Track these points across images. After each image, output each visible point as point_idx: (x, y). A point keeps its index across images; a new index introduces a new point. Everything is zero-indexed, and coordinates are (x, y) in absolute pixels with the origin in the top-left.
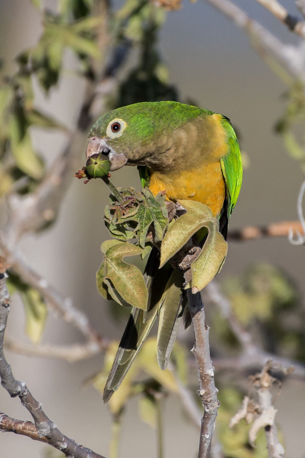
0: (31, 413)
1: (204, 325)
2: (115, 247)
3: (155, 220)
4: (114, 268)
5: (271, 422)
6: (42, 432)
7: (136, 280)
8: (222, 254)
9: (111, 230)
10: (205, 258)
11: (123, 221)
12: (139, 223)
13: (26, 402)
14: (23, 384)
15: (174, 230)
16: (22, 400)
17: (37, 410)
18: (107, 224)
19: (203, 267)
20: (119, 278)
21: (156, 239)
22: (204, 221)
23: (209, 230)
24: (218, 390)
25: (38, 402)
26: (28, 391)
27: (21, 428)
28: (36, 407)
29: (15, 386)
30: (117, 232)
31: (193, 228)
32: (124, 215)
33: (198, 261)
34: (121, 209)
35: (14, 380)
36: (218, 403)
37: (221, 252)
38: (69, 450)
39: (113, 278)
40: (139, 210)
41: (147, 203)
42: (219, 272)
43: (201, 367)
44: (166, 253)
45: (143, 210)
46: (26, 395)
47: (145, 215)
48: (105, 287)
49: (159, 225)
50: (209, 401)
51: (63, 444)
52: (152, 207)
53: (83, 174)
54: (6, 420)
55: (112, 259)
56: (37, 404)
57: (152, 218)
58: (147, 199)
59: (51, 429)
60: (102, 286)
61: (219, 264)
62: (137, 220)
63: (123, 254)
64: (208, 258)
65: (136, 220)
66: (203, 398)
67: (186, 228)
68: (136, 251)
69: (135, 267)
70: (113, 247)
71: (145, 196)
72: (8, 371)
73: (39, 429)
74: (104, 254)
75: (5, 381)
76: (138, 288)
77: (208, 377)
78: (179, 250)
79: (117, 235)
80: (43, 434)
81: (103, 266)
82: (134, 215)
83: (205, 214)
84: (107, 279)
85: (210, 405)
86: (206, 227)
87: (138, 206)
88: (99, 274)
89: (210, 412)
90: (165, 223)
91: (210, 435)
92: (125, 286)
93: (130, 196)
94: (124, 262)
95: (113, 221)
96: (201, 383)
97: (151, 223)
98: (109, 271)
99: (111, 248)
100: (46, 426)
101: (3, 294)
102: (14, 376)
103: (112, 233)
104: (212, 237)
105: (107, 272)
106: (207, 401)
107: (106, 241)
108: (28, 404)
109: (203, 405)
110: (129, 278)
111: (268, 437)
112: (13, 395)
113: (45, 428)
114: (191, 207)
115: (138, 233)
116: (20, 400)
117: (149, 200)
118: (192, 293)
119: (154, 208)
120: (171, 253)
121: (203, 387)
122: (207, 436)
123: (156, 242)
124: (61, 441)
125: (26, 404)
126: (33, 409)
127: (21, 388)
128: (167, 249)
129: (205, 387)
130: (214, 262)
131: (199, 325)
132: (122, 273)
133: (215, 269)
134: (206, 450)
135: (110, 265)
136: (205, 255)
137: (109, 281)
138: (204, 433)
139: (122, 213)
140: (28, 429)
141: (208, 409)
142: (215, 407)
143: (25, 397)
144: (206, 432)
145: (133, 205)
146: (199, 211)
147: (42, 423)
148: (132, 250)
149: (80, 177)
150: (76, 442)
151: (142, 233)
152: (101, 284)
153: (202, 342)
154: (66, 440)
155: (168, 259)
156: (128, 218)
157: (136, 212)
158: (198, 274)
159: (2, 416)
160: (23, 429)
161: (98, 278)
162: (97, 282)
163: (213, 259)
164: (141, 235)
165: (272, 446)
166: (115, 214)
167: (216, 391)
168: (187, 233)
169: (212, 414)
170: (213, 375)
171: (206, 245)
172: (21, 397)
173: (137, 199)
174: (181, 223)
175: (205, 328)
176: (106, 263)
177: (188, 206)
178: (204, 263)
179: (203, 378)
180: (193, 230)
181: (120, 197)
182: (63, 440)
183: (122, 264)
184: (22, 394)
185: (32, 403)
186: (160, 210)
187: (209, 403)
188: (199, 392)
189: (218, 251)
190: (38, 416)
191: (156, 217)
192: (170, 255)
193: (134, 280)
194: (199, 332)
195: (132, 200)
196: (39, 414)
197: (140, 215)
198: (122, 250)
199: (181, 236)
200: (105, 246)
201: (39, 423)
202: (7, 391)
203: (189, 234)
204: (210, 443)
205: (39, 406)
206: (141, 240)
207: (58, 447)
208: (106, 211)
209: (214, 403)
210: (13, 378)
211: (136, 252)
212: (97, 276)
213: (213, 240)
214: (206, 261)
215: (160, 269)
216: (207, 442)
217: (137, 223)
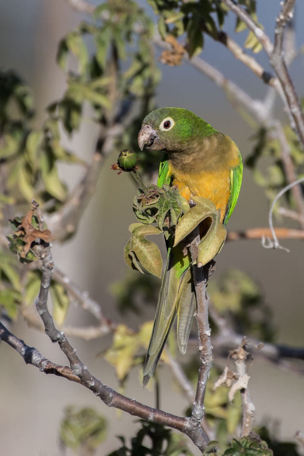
0: (67, 356)
1: (205, 296)
2: (140, 228)
3: (171, 208)
4: (138, 243)
5: (245, 386)
6: (76, 372)
7: (154, 254)
8: (222, 238)
9: (137, 215)
10: (209, 240)
11: (147, 207)
12: (159, 209)
13: (64, 347)
14: (62, 333)
15: (186, 218)
16: (61, 345)
17: (72, 355)
18: (135, 210)
19: (207, 248)
20: (141, 252)
21: (172, 224)
22: (209, 213)
23: (213, 219)
24: (213, 348)
25: (73, 349)
26: (66, 339)
27: (61, 371)
28: (72, 352)
29: (55, 334)
30: (141, 217)
31: (201, 217)
32: (148, 203)
33: (203, 243)
34: (146, 199)
35: (55, 328)
36: (212, 357)
37: (221, 237)
38: (96, 387)
39: (137, 251)
40: (159, 200)
41: (166, 195)
42: (219, 252)
43: (201, 328)
44: (179, 236)
45: (162, 200)
46: (64, 342)
47: (164, 204)
48: (130, 257)
49: (174, 212)
50: (206, 355)
51: (91, 383)
52: (170, 198)
53: (117, 167)
54: (49, 365)
55: (136, 237)
56: (72, 349)
57: (169, 207)
58: (167, 192)
59: (83, 370)
60: (128, 258)
61: (219, 246)
62: (158, 207)
63: (145, 233)
64: (211, 241)
65: (156, 207)
66: (201, 353)
67: (195, 217)
68: (155, 231)
69: (154, 244)
70: (138, 228)
71: (165, 191)
72: (50, 322)
73: (73, 370)
74: (131, 233)
75: (48, 329)
76: (155, 260)
77: (206, 337)
78: (189, 234)
79: (142, 219)
80: (76, 373)
81: (129, 242)
82: (156, 203)
83: (210, 207)
84: (132, 251)
85: (207, 358)
86: (211, 217)
87: (159, 197)
88: (126, 248)
89: (206, 364)
90: (179, 212)
91: (205, 382)
92: (146, 257)
93: (153, 190)
94: (146, 239)
95: (139, 208)
96: (200, 341)
97: (168, 210)
98: (134, 246)
99: (137, 228)
100: (78, 367)
101: (48, 259)
102: (55, 326)
103: (138, 218)
104: (215, 225)
105: (132, 247)
106: (204, 355)
107: (133, 224)
108: (65, 349)
109: (201, 358)
110: (149, 252)
111: (242, 398)
112: (54, 341)
113: (78, 368)
114: (200, 202)
115: (158, 218)
116: (59, 346)
117: (168, 193)
118: (198, 267)
119: (171, 200)
120: (183, 236)
121: (201, 343)
122: (203, 383)
123: (171, 226)
124: (90, 380)
125: (64, 349)
126: (69, 353)
127: (60, 336)
128: (180, 233)
129: (203, 344)
130: (215, 244)
131: (201, 295)
132: (144, 247)
133: (216, 249)
134: (202, 394)
135: (135, 242)
136: (208, 238)
137: (134, 253)
138: (201, 380)
139: (146, 202)
140: (65, 372)
141: (204, 361)
142: (210, 360)
143: (63, 343)
144: (202, 380)
145: (155, 196)
146: (205, 205)
147: (75, 365)
148: (152, 231)
149: (114, 169)
150: (102, 382)
151: (161, 218)
152: (128, 256)
153: (203, 309)
154: (94, 380)
155: (181, 240)
156: (151, 205)
157: (158, 201)
158: (203, 252)
159: (47, 362)
160: (62, 372)
161: (125, 251)
162: (124, 254)
163: (215, 241)
164: (160, 219)
165: (245, 404)
166: (141, 203)
167: (212, 348)
168: (196, 221)
169: (208, 366)
170: (209, 335)
171: (210, 230)
172: (60, 343)
173: (158, 192)
174: (192, 213)
175: (205, 298)
176: (132, 240)
177: (197, 201)
178: (208, 244)
179: (202, 337)
180: (201, 219)
181: (146, 190)
182: (92, 379)
183: (145, 240)
184: (61, 341)
185: (68, 349)
186: (176, 201)
187: (206, 357)
188: (198, 348)
189: (219, 236)
190: (72, 359)
191: (173, 207)
192: (182, 237)
193: (153, 254)
194: (201, 301)
195: (155, 192)
196: (73, 357)
197: (160, 203)
198: (145, 230)
199: (191, 223)
200: (132, 227)
201: (73, 364)
202: (49, 338)
203: (197, 222)
204: (205, 388)
205: (74, 351)
206: (160, 223)
207: (87, 385)
208: (135, 200)
209: (210, 357)
210: (54, 327)
211: (155, 233)
212: (125, 250)
213: (216, 228)
214: (209, 243)
215: (174, 247)
216: (203, 387)
217: (157, 210)
